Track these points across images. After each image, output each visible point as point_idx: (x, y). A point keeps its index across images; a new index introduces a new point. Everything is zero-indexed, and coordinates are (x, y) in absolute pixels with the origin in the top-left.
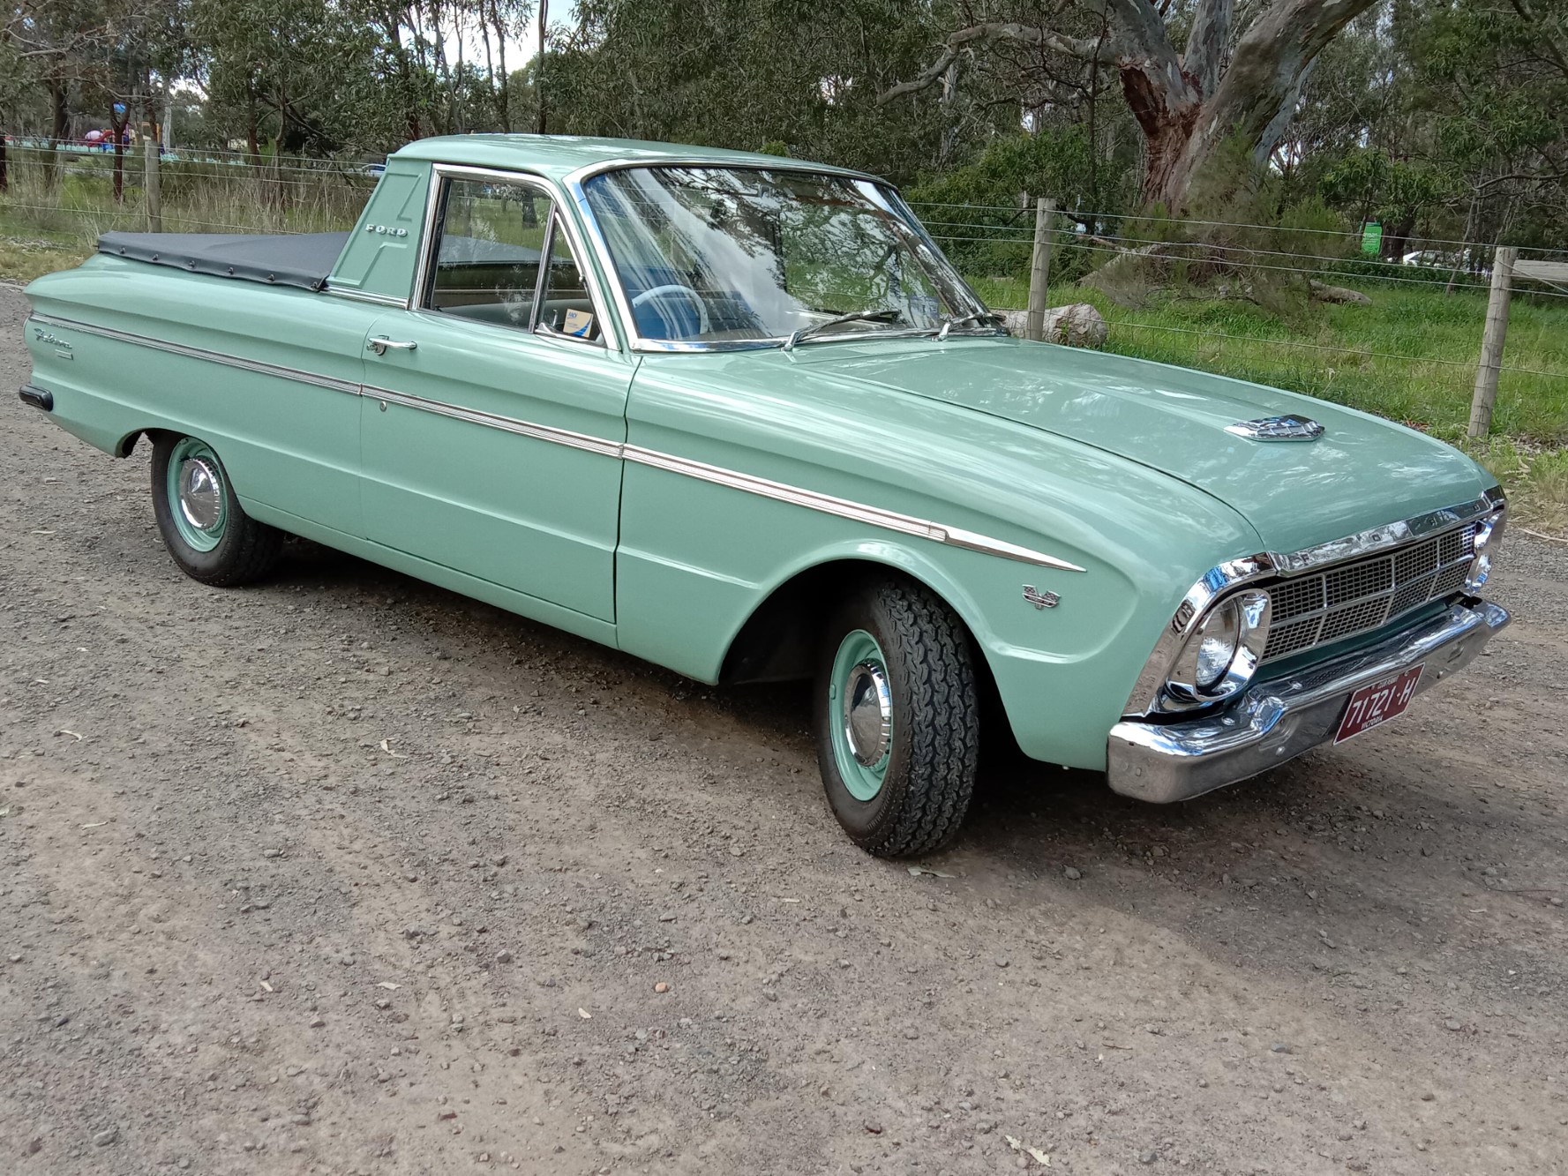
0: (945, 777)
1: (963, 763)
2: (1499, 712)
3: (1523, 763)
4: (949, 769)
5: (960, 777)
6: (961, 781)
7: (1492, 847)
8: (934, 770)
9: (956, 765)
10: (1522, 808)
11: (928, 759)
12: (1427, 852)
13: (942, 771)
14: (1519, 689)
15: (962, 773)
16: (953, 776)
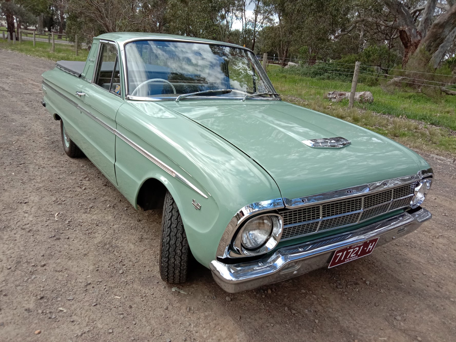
0: (174, 263)
1: (181, 258)
2: (441, 240)
3: (439, 264)
4: (175, 260)
5: (180, 263)
6: (181, 265)
7: (406, 305)
8: (169, 260)
9: (178, 258)
10: (428, 286)
11: (167, 256)
12: (377, 304)
13: (172, 260)
14: (452, 231)
15: (181, 261)
16: (177, 262)
